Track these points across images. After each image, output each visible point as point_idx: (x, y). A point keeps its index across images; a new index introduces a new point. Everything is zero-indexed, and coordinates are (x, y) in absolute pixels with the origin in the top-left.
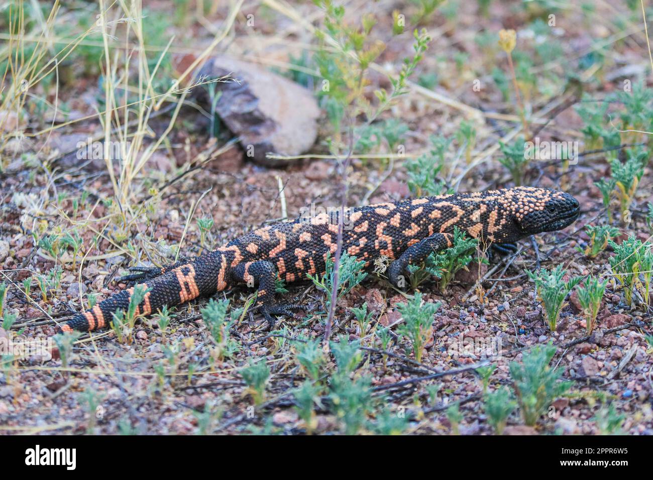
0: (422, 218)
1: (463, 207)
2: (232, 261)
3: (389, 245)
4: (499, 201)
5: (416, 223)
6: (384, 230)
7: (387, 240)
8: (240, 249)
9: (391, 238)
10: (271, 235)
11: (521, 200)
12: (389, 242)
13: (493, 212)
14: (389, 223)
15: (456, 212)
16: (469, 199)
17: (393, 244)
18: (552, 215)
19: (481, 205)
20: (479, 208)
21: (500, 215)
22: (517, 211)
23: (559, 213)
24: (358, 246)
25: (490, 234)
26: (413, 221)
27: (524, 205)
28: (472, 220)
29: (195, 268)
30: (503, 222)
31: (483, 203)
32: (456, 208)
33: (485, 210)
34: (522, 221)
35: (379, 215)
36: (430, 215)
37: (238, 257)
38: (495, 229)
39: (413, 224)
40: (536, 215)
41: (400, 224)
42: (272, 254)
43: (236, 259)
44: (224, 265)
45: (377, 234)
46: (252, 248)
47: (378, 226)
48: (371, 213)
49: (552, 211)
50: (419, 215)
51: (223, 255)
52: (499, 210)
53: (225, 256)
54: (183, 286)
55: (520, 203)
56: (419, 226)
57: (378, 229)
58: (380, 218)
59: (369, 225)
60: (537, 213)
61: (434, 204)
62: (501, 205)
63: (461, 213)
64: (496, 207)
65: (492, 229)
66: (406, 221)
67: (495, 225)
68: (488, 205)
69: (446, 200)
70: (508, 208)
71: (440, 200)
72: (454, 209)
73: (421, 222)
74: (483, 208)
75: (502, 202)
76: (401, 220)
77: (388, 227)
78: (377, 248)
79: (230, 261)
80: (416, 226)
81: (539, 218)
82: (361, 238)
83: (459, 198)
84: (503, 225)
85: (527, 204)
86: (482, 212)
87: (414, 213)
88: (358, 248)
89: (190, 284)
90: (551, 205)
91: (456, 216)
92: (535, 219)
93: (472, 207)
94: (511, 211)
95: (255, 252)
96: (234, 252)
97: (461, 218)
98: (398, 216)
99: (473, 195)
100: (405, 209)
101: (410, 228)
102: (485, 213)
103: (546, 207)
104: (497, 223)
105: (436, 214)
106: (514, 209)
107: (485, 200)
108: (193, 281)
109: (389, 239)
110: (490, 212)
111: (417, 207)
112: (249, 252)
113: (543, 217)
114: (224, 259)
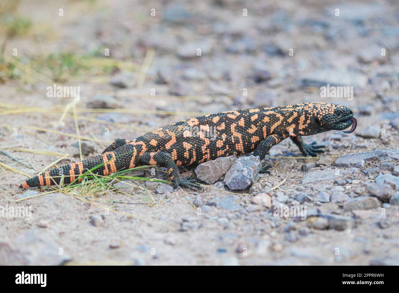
0: (258, 122)
1: (283, 115)
2: (140, 151)
3: (241, 140)
4: (305, 109)
5: (255, 125)
6: (235, 128)
7: (238, 136)
8: (146, 144)
9: (240, 134)
10: (165, 134)
11: (319, 108)
12: (240, 137)
13: (302, 116)
14: (238, 124)
15: (279, 117)
16: (286, 109)
17: (242, 139)
18: (339, 117)
19: (294, 112)
20: (293, 115)
21: (307, 118)
22: (318, 114)
23: (342, 116)
24: (222, 140)
25: (300, 130)
26: (253, 124)
27: (322, 110)
28: (288, 123)
29: (115, 155)
30: (308, 121)
31: (295, 111)
32: (278, 115)
33: (297, 115)
34: (321, 120)
35: (230, 119)
36: (263, 120)
37: (144, 148)
38: (304, 127)
39: (252, 125)
40: (330, 116)
41: (245, 125)
42: (168, 146)
43: (143, 150)
44: (135, 154)
45: (232, 131)
46: (154, 143)
47: (231, 125)
48: (225, 117)
49: (338, 115)
50: (256, 120)
51: (134, 148)
52: (306, 114)
53: (136, 148)
54: (106, 167)
55: (319, 109)
56: (256, 126)
57: (232, 128)
58: (231, 121)
59: (226, 125)
60: (330, 115)
61: (264, 113)
62: (307, 112)
63: (282, 118)
64: (304, 113)
65: (301, 127)
66: (248, 123)
67: (304, 124)
68: (298, 112)
69: (271, 110)
70: (312, 113)
71: (267, 110)
72: (277, 116)
73: (258, 124)
74: (295, 115)
75: (307, 109)
76: (245, 122)
77: (237, 126)
78: (233, 141)
79: (139, 151)
80: (255, 127)
81: (332, 118)
82: (222, 134)
83: (279, 109)
84: (308, 124)
85: (324, 110)
86: (295, 117)
87: (253, 118)
88: (222, 141)
89: (111, 166)
90: (338, 111)
91: (279, 120)
92: (329, 119)
93: (288, 114)
94: (314, 114)
95: (156, 145)
96: (142, 145)
97: (282, 122)
98: (242, 119)
99: (287, 107)
100: (246, 115)
101: (251, 128)
102: (296, 117)
103: (335, 112)
104: (305, 123)
105: (266, 119)
106: (316, 113)
107: (296, 109)
108: (114, 164)
109: (239, 135)
110: (300, 116)
111: (254, 114)
112: (152, 145)
113: (334, 118)
114: (135, 150)
